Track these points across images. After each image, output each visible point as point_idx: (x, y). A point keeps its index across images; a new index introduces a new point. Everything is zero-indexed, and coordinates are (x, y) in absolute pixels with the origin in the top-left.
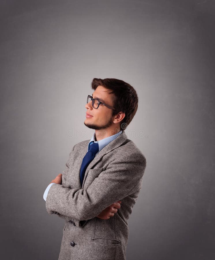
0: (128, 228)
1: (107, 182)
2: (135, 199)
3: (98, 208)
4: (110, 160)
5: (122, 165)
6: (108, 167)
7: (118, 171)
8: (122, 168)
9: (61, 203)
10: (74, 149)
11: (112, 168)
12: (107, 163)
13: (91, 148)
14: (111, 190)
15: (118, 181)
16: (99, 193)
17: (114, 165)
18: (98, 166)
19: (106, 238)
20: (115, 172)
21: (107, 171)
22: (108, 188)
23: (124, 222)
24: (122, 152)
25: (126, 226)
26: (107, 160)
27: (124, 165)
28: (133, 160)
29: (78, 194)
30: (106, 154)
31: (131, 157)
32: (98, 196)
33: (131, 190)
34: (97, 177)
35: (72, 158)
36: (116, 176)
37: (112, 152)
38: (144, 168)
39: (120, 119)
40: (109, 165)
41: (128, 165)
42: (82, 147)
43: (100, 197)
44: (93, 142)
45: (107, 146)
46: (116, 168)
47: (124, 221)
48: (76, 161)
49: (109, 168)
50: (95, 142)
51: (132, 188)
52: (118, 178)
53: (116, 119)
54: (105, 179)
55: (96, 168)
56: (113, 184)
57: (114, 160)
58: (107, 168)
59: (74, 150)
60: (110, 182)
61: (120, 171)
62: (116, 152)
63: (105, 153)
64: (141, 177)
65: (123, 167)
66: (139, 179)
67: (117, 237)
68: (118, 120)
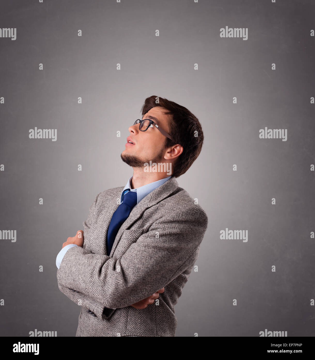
0: (176, 318)
1: (151, 250)
2: (187, 276)
3: (136, 291)
4: (155, 217)
5: (173, 225)
6: (152, 227)
7: (167, 235)
8: (174, 231)
9: (81, 281)
10: (97, 199)
11: (159, 230)
12: (151, 222)
13: (125, 199)
14: (157, 263)
15: (167, 249)
16: (140, 268)
17: (161, 226)
18: (136, 226)
19: (143, 334)
20: (163, 236)
21: (150, 233)
22: (153, 260)
23: (171, 310)
24: (173, 205)
25: (173, 315)
26: (149, 217)
27: (177, 225)
28: (190, 218)
29: (107, 268)
30: (149, 208)
31: (187, 213)
32: (138, 272)
33: (184, 263)
34: (135, 241)
35: (94, 213)
36: (164, 242)
37: (157, 205)
38: (204, 231)
39: (175, 155)
40: (154, 224)
41: (182, 226)
42: (110, 197)
43: (141, 274)
44: (129, 190)
45: (149, 196)
46: (164, 229)
47: (169, 309)
48: (101, 217)
49: (153, 229)
50: (132, 190)
51: (185, 260)
52: (167, 245)
53: (168, 153)
54: (147, 246)
55: (133, 228)
56: (160, 254)
57: (161, 217)
58: (150, 229)
59: (98, 201)
60: (155, 250)
61: (170, 234)
62: (163, 205)
63: (146, 207)
64: (199, 244)
65: (175, 228)
66: (196, 248)
67: (159, 332)
68: (171, 156)
